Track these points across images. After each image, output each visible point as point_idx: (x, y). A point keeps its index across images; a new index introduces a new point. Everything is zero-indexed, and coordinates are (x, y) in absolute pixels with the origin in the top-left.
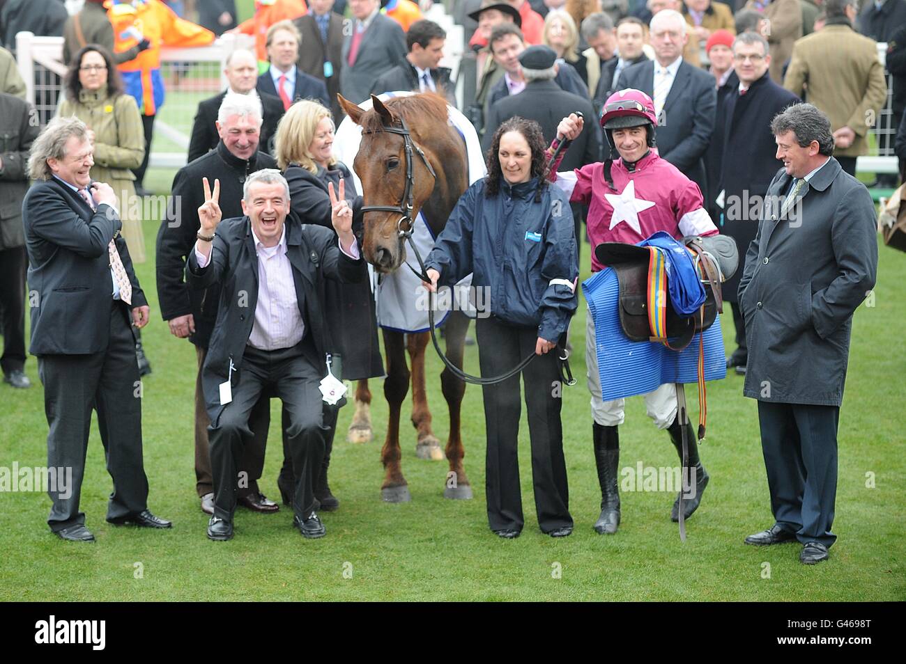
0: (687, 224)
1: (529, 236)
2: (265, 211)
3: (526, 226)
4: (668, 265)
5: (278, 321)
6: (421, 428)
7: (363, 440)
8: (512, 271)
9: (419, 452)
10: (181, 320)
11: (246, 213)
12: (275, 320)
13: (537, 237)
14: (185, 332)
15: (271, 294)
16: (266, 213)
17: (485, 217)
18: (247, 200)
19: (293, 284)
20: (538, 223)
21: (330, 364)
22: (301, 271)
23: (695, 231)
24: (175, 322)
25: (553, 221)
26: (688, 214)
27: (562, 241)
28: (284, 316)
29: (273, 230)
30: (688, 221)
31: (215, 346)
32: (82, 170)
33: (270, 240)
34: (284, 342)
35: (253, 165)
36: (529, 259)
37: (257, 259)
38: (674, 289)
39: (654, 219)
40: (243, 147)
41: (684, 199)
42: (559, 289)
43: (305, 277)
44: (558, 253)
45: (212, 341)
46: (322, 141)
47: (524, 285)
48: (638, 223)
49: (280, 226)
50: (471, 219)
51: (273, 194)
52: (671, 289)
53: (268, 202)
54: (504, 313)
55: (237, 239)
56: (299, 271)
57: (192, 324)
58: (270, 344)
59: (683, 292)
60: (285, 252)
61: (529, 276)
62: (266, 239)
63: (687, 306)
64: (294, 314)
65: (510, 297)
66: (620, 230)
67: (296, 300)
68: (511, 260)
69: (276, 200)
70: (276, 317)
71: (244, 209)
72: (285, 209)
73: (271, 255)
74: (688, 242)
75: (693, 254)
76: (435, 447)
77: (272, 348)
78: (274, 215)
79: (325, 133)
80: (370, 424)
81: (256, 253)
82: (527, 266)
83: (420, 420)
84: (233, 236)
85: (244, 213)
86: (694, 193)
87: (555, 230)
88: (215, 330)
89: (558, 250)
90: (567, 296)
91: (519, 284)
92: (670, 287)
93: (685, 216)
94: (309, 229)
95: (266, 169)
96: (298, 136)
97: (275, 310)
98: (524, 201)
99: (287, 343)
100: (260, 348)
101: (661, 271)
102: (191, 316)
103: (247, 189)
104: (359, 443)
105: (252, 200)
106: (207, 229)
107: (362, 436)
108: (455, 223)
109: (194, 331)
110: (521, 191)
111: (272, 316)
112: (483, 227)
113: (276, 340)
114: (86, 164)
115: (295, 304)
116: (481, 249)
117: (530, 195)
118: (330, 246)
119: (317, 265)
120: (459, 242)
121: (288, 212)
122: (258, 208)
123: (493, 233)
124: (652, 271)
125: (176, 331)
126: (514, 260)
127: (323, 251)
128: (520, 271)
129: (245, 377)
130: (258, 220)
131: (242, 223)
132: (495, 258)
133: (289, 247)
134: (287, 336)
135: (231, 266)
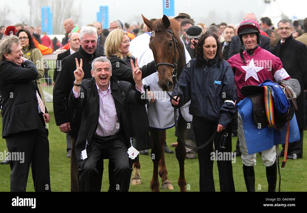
0: (278, 75)
1: (216, 82)
2: (102, 74)
3: (214, 78)
4: (273, 93)
5: (108, 123)
6: (163, 177)
7: (138, 184)
8: (209, 98)
9: (163, 187)
10: (65, 125)
11: (93, 76)
12: (107, 123)
13: (219, 83)
14: (66, 130)
15: (105, 112)
16: (102, 75)
17: (195, 75)
18: (94, 70)
19: (115, 106)
20: (219, 77)
21: (132, 142)
22: (118, 100)
23: (281, 78)
24: (62, 126)
25: (226, 75)
26: (277, 71)
27: (230, 83)
28: (111, 121)
29: (105, 83)
30: (278, 74)
31: (81, 135)
32: (19, 57)
33: (104, 87)
34: (111, 133)
35: (95, 56)
36: (217, 92)
37: (98, 96)
38: (276, 103)
39: (264, 74)
40: (90, 48)
41: (275, 64)
42: (228, 104)
43: (120, 103)
44: (228, 88)
45: (79, 133)
46: (125, 44)
47: (215, 104)
48: (257, 77)
49: (108, 81)
50: (190, 77)
51: (105, 67)
52: (275, 103)
53: (103, 70)
54: (206, 116)
55: (90, 87)
56: (117, 101)
57: (69, 127)
58: (105, 133)
59: (281, 104)
60: (110, 93)
61: (217, 100)
62: (102, 87)
63: (283, 110)
64: (115, 120)
65: (209, 109)
66: (250, 81)
67: (116, 114)
68: (208, 93)
69: (106, 69)
70: (107, 121)
71: (92, 74)
72: (110, 73)
73: (105, 94)
74: (279, 83)
75: (282, 87)
76: (170, 185)
77: (106, 135)
78: (106, 76)
79: (126, 41)
80: (141, 177)
81: (98, 94)
82: (216, 95)
83: (163, 174)
84: (88, 86)
85: (92, 76)
86: (279, 62)
87: (227, 79)
88: (81, 128)
89: (228, 87)
90: (232, 107)
91: (213, 104)
92: (275, 102)
93: (276, 72)
94: (121, 83)
95: (101, 57)
96: (114, 42)
97: (107, 119)
98: (213, 67)
99: (112, 133)
100: (101, 136)
101: (270, 96)
102: (69, 123)
103: (93, 65)
104: (136, 185)
105: (96, 70)
106: (78, 81)
107: (137, 182)
108: (183, 79)
109: (70, 130)
110: (211, 63)
111: (106, 121)
112: (195, 79)
113: (107, 132)
114: (20, 54)
115: (116, 115)
116: (195, 89)
117: (215, 65)
118: (130, 90)
119: (125, 98)
120: (186, 86)
121: (111, 75)
122: (99, 73)
123: (200, 82)
124: (266, 96)
125: (62, 130)
126: (210, 93)
127: (127, 92)
128: (213, 97)
129: (94, 148)
130: (99, 79)
131: (91, 81)
132: (201, 93)
133: (112, 90)
134: (112, 130)
135: (88, 99)
